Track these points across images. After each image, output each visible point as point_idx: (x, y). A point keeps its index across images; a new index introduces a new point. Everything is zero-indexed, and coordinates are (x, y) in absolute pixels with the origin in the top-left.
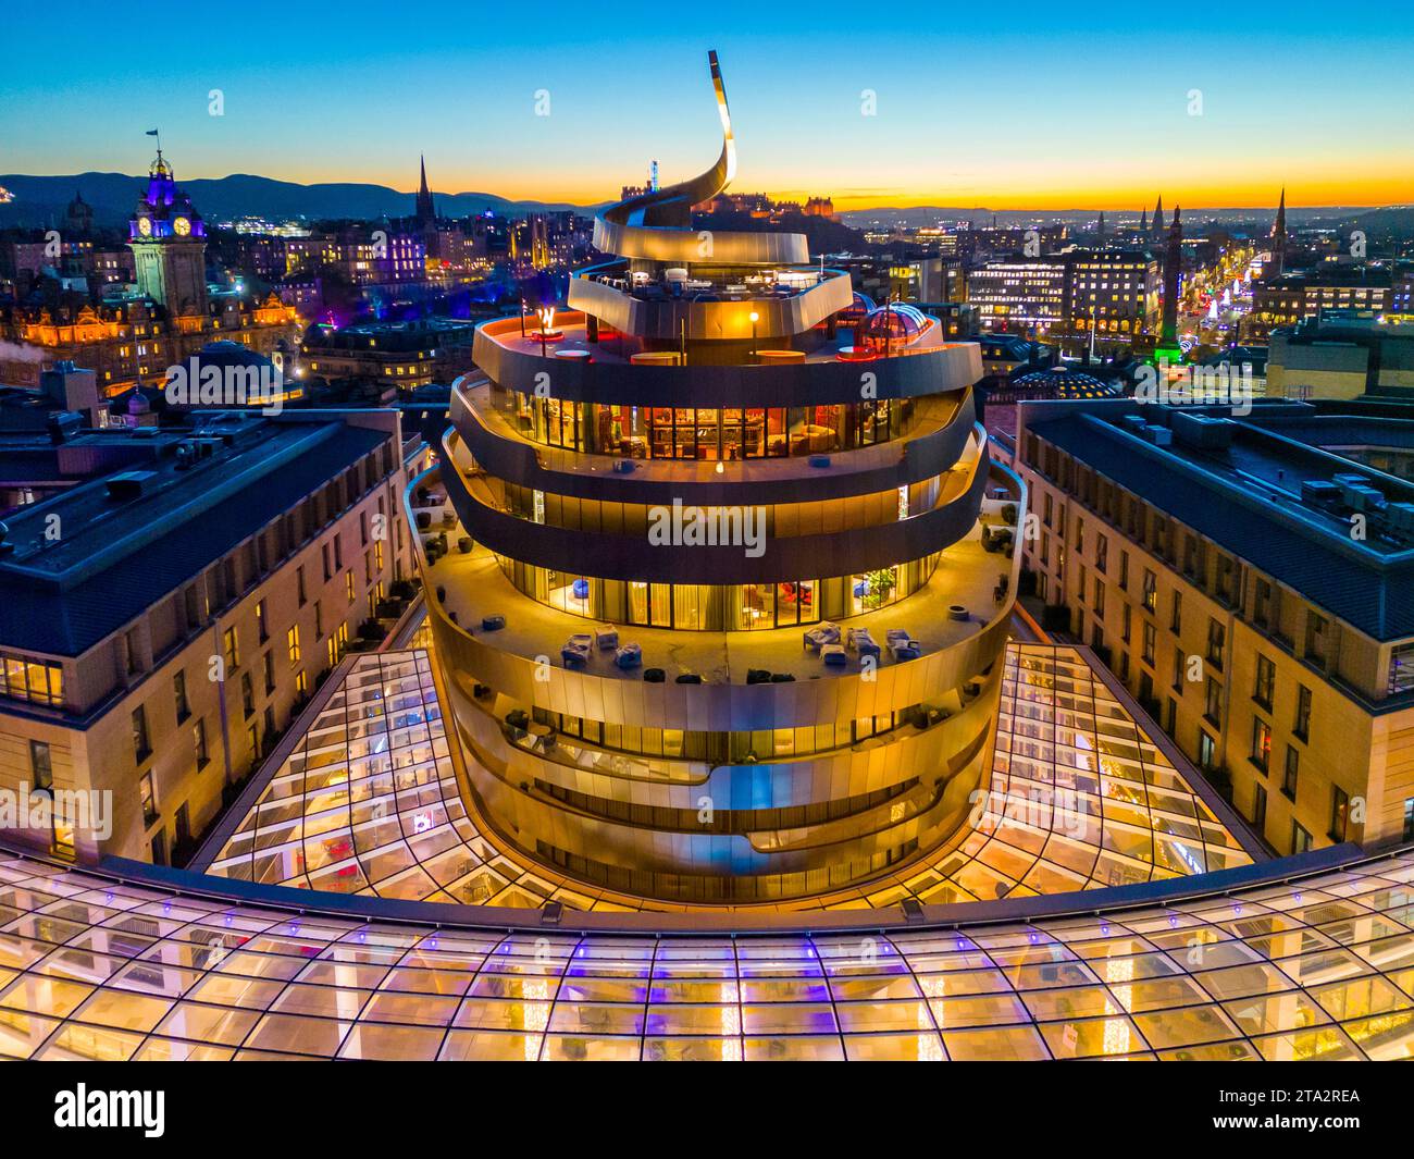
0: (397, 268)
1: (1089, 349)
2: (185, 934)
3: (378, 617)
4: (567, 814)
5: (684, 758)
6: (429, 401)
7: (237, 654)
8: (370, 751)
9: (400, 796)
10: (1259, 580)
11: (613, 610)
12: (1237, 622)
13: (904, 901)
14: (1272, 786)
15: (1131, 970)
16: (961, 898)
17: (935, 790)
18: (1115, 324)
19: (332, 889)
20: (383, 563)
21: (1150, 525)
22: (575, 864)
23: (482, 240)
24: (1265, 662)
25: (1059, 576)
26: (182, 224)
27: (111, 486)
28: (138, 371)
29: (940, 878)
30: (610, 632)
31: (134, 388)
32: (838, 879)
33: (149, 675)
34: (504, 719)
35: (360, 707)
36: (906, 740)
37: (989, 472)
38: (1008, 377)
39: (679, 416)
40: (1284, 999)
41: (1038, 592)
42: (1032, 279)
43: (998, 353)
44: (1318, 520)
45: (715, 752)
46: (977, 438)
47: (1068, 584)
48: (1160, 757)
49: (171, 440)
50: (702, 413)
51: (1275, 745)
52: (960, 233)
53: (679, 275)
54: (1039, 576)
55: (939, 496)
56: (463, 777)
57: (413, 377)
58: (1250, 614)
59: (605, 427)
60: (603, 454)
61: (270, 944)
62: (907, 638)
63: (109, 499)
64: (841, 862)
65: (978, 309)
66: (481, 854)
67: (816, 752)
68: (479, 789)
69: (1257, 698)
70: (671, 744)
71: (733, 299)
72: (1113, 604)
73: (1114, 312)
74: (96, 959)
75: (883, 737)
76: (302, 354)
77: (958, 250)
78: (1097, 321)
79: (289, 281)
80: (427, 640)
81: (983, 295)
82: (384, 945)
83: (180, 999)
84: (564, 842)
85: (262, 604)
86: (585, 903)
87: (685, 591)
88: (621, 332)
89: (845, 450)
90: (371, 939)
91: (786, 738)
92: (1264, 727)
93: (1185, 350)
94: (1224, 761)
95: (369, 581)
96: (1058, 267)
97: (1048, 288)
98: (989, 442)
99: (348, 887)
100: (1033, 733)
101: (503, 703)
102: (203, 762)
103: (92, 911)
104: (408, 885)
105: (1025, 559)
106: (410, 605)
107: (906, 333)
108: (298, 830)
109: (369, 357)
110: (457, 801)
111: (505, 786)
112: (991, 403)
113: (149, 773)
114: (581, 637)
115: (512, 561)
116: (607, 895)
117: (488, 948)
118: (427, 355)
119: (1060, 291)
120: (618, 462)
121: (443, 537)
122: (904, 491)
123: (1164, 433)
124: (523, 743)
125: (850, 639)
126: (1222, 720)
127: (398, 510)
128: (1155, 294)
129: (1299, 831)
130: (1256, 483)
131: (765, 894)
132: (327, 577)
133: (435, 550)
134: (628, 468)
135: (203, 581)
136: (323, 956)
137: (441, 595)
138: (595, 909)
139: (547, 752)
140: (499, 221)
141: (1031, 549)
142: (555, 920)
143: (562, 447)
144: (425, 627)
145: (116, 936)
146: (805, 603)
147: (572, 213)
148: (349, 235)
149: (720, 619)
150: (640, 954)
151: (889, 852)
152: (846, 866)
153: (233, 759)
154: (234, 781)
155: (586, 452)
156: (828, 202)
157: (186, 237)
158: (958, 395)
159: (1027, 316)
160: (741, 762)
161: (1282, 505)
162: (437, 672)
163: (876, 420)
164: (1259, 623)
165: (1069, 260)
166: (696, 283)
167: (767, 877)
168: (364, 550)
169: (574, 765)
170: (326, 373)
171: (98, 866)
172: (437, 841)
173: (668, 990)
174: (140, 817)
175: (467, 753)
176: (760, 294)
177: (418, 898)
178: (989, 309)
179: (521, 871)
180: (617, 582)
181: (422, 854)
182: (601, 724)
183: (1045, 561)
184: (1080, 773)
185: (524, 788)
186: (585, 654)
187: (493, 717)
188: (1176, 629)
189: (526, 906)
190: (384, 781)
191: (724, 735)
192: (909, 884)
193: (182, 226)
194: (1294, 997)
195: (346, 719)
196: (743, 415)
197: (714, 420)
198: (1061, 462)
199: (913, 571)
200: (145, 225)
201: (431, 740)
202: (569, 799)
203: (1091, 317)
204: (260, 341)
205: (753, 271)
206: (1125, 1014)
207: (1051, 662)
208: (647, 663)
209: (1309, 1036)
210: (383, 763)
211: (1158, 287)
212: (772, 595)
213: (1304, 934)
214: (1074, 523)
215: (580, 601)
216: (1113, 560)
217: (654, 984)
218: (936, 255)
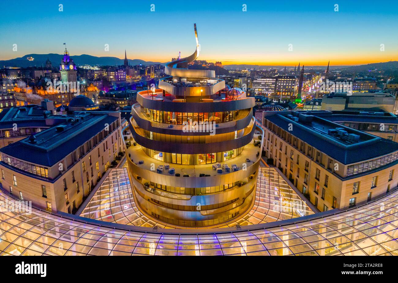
0: (120, 78)
1: (280, 99)
2: (75, 229)
3: (116, 160)
4: (158, 206)
5: (185, 194)
6: (127, 110)
7: (85, 168)
8: (114, 191)
9: (121, 201)
10: (317, 152)
11: (168, 160)
12: (312, 162)
13: (236, 225)
14: (319, 197)
15: (288, 237)
16: (249, 224)
17: (243, 200)
18: (287, 93)
19: (107, 221)
20: (117, 148)
21: (292, 140)
22: (160, 218)
23: (139, 71)
24: (318, 170)
25: (271, 152)
26: (71, 66)
27: (57, 128)
28: (62, 101)
29: (244, 220)
30: (167, 165)
31: (62, 106)
32: (221, 221)
33: (66, 172)
34: (144, 184)
35: (112, 180)
36: (236, 189)
37: (256, 128)
38: (260, 106)
39: (183, 114)
40: (322, 241)
41: (266, 156)
42: (268, 82)
43: (259, 100)
44: (331, 138)
45: (192, 193)
46: (253, 120)
47: (273, 154)
48: (294, 192)
49: (70, 118)
50: (189, 114)
51: (320, 188)
52: (251, 71)
53: (184, 80)
54: (266, 152)
55: (244, 134)
56: (135, 197)
57: (123, 104)
58: (315, 160)
59: (167, 117)
60: (166, 123)
61: (93, 232)
62: (236, 166)
63: (56, 131)
64: (222, 217)
65: (255, 90)
66: (139, 215)
67: (215, 192)
68: (139, 200)
69: (316, 178)
70: (182, 191)
71: (197, 86)
72: (283, 158)
73: (287, 90)
74: (57, 233)
75: (231, 189)
76: (98, 98)
77: (251, 75)
78: (282, 93)
79: (96, 80)
80: (127, 166)
81: (256, 86)
82: (118, 234)
83: (74, 243)
84: (158, 213)
85: (90, 156)
86: (163, 227)
87: (184, 156)
88: (171, 94)
89: (222, 123)
90: (115, 232)
91: (208, 189)
92: (317, 184)
93: (303, 99)
94: (308, 192)
95: (114, 152)
96: (274, 80)
97: (271, 85)
98: (256, 121)
99: (110, 221)
100: (265, 187)
101: (144, 181)
102: (78, 191)
103: (55, 223)
104: (123, 221)
105: (263, 148)
106: (123, 158)
107: (238, 95)
108: (99, 207)
109: (113, 99)
110: (134, 202)
111: (144, 199)
112: (257, 112)
113: (67, 193)
114: (161, 166)
115: (145, 148)
116: (168, 225)
117: (141, 236)
118: (126, 99)
119: (274, 85)
120: (169, 125)
121: (130, 142)
122: (236, 132)
123: (296, 118)
124: (148, 190)
125: (223, 166)
126: (308, 183)
127: (120, 136)
128: (297, 86)
129: (325, 206)
130: (318, 130)
131: (205, 225)
132: (105, 151)
133: (128, 145)
134: (171, 127)
135: (77, 151)
136: (105, 235)
137: (130, 156)
138: (165, 228)
139: (154, 192)
140: (143, 67)
141: (265, 146)
142: (156, 230)
143: (156, 121)
144: (126, 163)
145: (61, 229)
146: (213, 158)
147: (160, 65)
148: (109, 69)
149: (193, 162)
150: (176, 238)
151: (233, 215)
152: (223, 218)
153: (85, 191)
154: (85, 196)
155: (162, 123)
156: (221, 63)
157: (72, 70)
158: (249, 109)
159: (266, 91)
160: (198, 195)
161: (323, 134)
162: (129, 173)
163: (230, 116)
164: (317, 161)
165: (277, 78)
166: (188, 82)
167: (205, 221)
168: (113, 145)
169: (160, 195)
170: (104, 103)
171: (57, 213)
172: (129, 211)
173: (183, 247)
174: (65, 203)
175: (136, 192)
176: (203, 85)
177: (125, 224)
178: (257, 90)
179: (148, 219)
180: (169, 153)
181: (126, 214)
182: (166, 186)
183: (268, 148)
184: (276, 196)
185: (149, 200)
186: (162, 170)
187: (141, 184)
188: (298, 163)
189: (149, 227)
190: (117, 198)
191: (194, 189)
192: (237, 222)
193: (71, 67)
194: (325, 241)
195: (109, 183)
196: (198, 114)
197: (192, 115)
198: (272, 126)
199: (238, 151)
200: (63, 67)
201: (128, 188)
202: (158, 203)
203: (281, 92)
204: (89, 95)
205: (202, 79)
206: (287, 247)
207: (269, 171)
208: (176, 172)
209: (328, 249)
210: (117, 193)
211: (297, 84)
212: (205, 156)
213: (327, 228)
214: (275, 139)
215: (161, 158)
216: (284, 148)
217: (179, 245)
218: (245, 76)
